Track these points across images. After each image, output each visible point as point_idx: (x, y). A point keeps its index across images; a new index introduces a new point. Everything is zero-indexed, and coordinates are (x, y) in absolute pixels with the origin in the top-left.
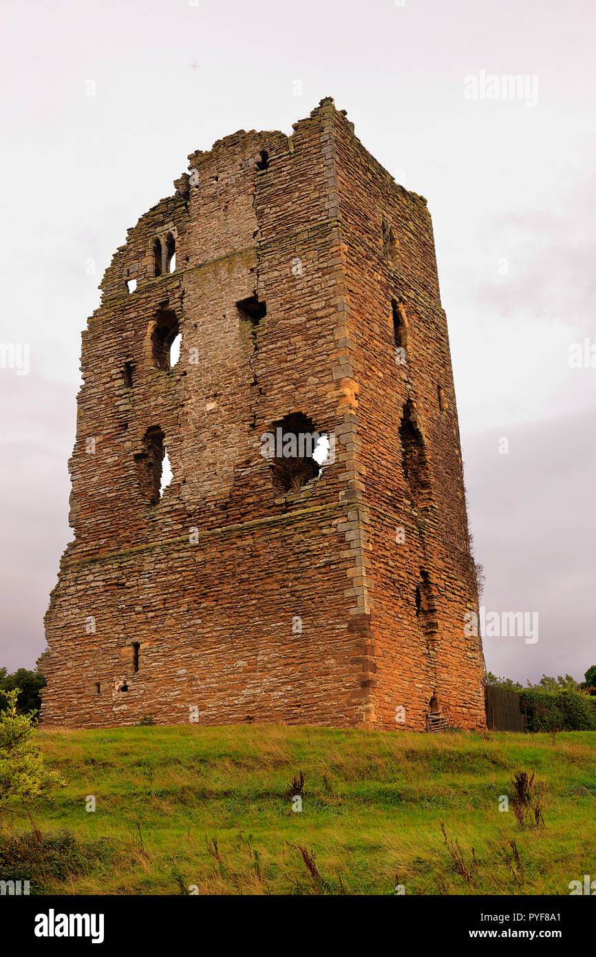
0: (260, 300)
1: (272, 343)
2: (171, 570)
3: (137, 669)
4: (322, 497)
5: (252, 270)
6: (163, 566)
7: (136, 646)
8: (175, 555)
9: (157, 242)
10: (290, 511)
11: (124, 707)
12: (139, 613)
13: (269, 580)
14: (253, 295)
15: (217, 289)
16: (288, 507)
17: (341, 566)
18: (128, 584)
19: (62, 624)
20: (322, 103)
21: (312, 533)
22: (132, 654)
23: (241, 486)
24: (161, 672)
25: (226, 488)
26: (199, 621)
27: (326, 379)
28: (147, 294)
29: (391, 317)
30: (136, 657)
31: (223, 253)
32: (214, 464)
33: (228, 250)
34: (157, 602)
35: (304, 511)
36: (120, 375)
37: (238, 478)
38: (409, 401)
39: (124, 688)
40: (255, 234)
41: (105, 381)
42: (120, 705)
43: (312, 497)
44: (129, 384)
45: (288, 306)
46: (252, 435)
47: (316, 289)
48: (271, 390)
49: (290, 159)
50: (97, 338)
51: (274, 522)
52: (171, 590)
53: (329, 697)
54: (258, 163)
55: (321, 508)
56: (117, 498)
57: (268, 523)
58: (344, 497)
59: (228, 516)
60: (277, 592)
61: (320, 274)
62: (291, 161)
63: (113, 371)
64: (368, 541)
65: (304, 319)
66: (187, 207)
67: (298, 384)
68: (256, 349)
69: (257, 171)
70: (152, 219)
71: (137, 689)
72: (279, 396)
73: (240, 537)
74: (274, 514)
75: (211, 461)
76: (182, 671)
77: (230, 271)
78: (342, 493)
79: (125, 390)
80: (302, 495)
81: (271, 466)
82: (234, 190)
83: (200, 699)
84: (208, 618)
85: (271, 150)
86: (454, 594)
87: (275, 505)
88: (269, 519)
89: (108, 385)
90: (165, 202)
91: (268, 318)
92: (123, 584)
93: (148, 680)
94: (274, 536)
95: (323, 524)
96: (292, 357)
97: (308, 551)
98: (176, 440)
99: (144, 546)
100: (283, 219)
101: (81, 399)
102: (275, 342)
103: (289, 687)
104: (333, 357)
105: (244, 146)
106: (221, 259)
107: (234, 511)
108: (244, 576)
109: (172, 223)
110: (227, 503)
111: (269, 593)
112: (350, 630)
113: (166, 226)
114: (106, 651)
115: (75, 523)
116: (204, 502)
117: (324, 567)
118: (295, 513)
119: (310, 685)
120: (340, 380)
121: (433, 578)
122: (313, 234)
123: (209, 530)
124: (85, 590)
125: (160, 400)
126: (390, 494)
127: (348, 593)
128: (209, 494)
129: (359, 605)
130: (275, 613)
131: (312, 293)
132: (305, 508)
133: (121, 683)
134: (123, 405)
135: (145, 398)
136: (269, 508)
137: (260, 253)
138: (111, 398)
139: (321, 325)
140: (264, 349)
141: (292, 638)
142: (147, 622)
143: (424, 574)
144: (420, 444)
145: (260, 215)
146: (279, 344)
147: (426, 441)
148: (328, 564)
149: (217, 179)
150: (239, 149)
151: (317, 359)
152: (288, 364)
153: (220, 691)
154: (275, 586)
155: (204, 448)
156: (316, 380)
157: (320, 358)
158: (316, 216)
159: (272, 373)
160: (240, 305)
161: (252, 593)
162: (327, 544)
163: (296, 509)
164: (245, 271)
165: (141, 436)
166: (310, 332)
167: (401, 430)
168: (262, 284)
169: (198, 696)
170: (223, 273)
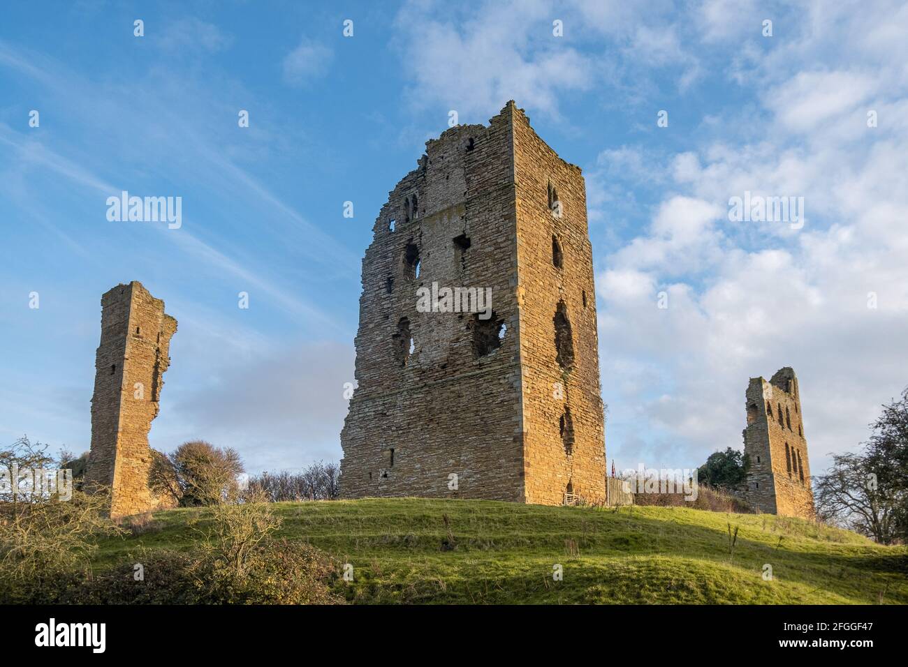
0: (467, 237)
1: (473, 264)
2: (412, 405)
3: (392, 464)
4: (500, 360)
6: (408, 403)
7: (392, 450)
8: (415, 396)
9: (407, 200)
10: (482, 369)
11: (385, 486)
12: (394, 431)
13: (468, 411)
14: (462, 233)
15: (442, 230)
16: (480, 366)
17: (510, 402)
18: (388, 414)
19: (350, 438)
20: (507, 104)
21: (494, 383)
22: (390, 456)
23: (454, 354)
24: (406, 466)
25: (445, 355)
26: (428, 436)
27: (505, 287)
28: (401, 234)
29: (551, 247)
30: (392, 458)
31: (446, 206)
32: (438, 340)
33: (448, 205)
34: (404, 424)
35: (489, 369)
36: (384, 286)
37: (452, 349)
38: (561, 300)
39: (385, 476)
40: (465, 193)
41: (376, 289)
42: (382, 485)
43: (495, 360)
44: (390, 291)
45: (484, 240)
46: (460, 322)
47: (500, 229)
49: (487, 143)
50: (371, 263)
51: (472, 376)
52: (412, 417)
53: (501, 482)
54: (468, 147)
55: (499, 367)
56: (382, 362)
57: (469, 377)
58: (513, 360)
59: (446, 373)
60: (472, 418)
61: (503, 219)
62: (488, 145)
63: (381, 283)
64: (527, 388)
65: (493, 248)
66: (425, 177)
68: (464, 268)
69: (467, 151)
70: (403, 186)
71: (393, 475)
73: (453, 385)
74: (472, 371)
75: (436, 339)
76: (418, 466)
77: (449, 218)
78: (513, 358)
79: (387, 295)
80: (489, 360)
81: (472, 342)
82: (453, 165)
83: (428, 482)
84: (433, 434)
85: (476, 137)
86: (587, 421)
87: (473, 365)
88: (470, 374)
89: (377, 292)
90: (412, 174)
91: (471, 249)
92: (385, 414)
93: (399, 471)
94: (472, 384)
95: (500, 377)
96: (486, 273)
97: (492, 393)
98: (416, 326)
99: (397, 391)
100: (483, 184)
101: (362, 301)
102: (476, 264)
103: (479, 476)
104: (509, 273)
105: (460, 136)
106: (444, 211)
107: (449, 370)
108: (455, 409)
109: (415, 188)
110: (445, 364)
111: (468, 419)
112: (514, 441)
113: (412, 190)
114: (375, 454)
115: (357, 376)
116: (432, 364)
117: (500, 403)
118: (484, 370)
119: (491, 474)
120: (513, 287)
121: (573, 411)
122: (499, 193)
123: (435, 381)
124: (364, 417)
125: (408, 301)
126: (544, 359)
127: (514, 419)
128: (435, 359)
129: (520, 426)
130: (472, 431)
131: (498, 231)
132: (490, 367)
133: (383, 473)
134: (386, 304)
135: (399, 300)
136: (470, 367)
137: (467, 206)
138: (379, 300)
139: (503, 252)
140: (469, 268)
141: (481, 446)
142: (398, 437)
143: (567, 409)
144: (568, 328)
145: (468, 181)
146: (477, 265)
147: (572, 326)
148: (502, 401)
149: (442, 157)
150: (456, 137)
151: (500, 274)
153: (439, 477)
154: (472, 414)
155: (433, 330)
156: (499, 288)
157: (502, 273)
158: (501, 181)
160: (455, 240)
161: (459, 419)
162: (502, 389)
163: (485, 368)
164: (458, 218)
165: (396, 323)
166: (496, 257)
167: (554, 319)
168: (468, 227)
169: (426, 480)
170: (445, 220)
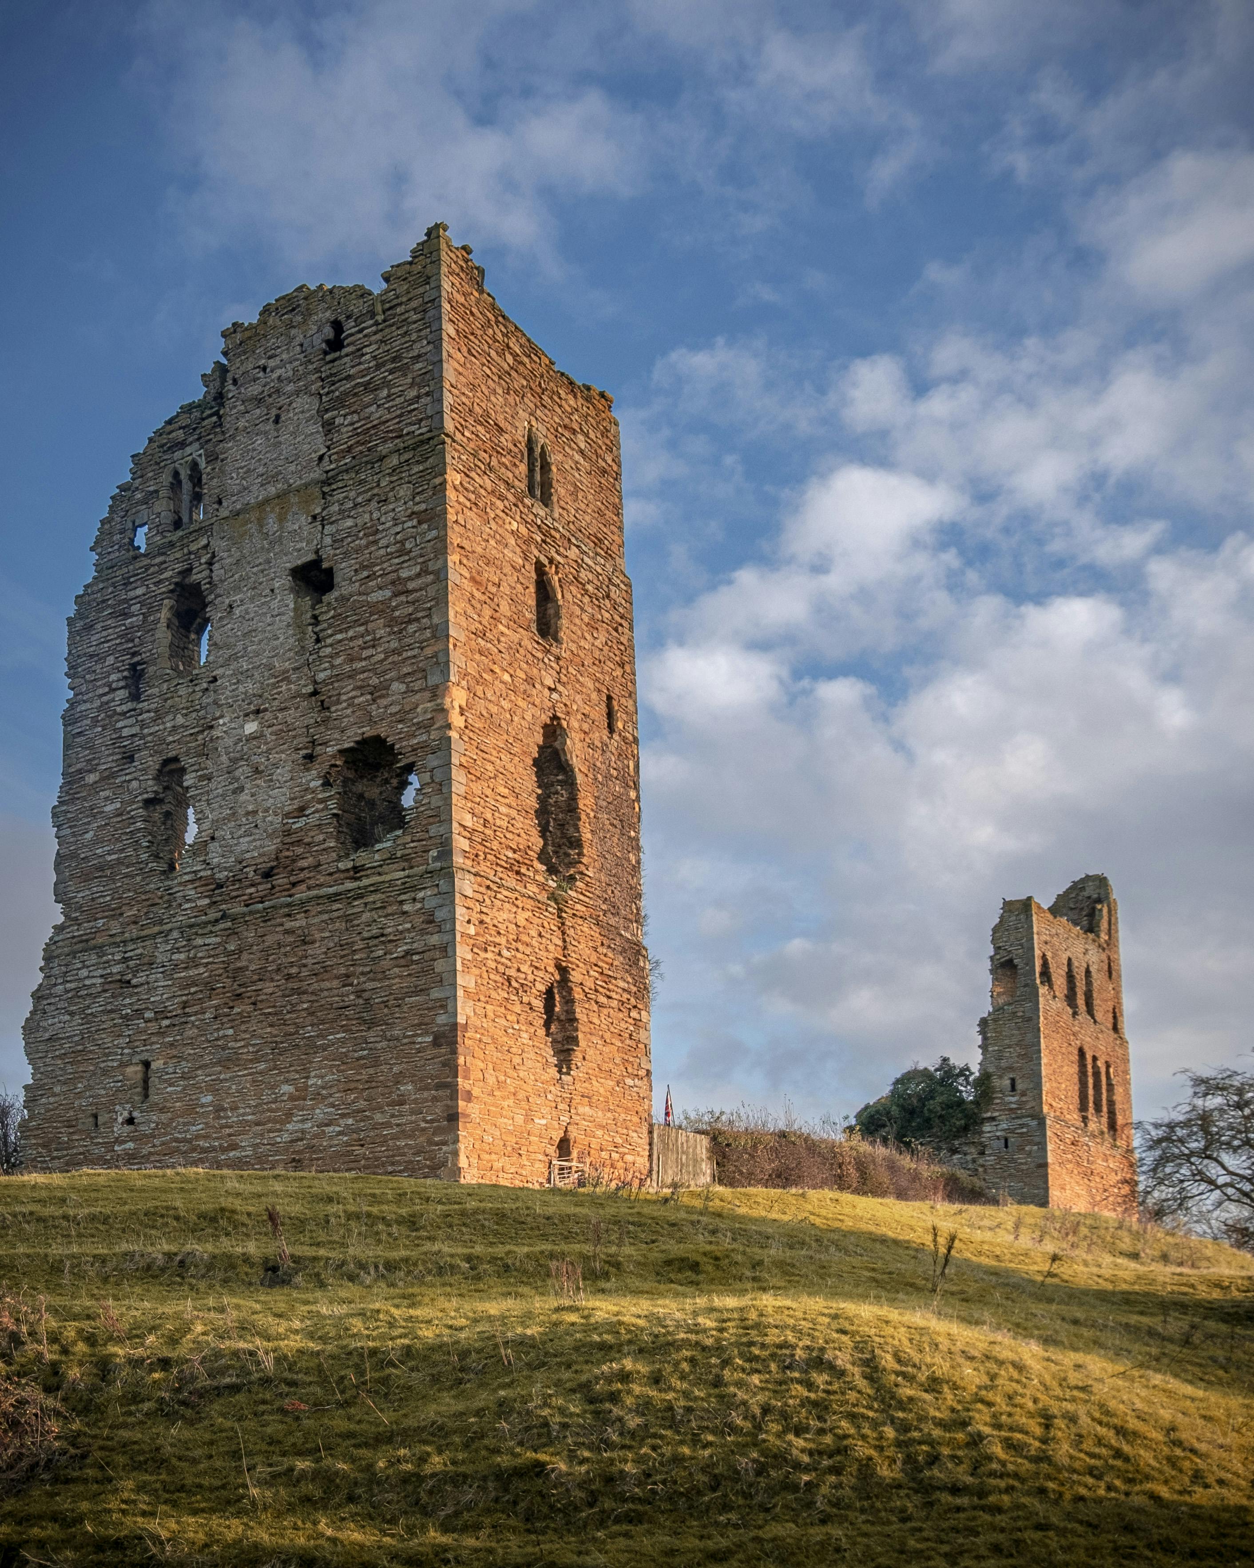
0: (325, 565)
1: (341, 632)
2: (194, 962)
3: (146, 1096)
4: (405, 858)
5: (314, 517)
6: (182, 956)
7: (146, 1065)
8: (200, 941)
9: (176, 474)
10: (359, 879)
11: (130, 1145)
12: (150, 1021)
13: (326, 976)
14: (312, 557)
15: (262, 548)
16: (357, 871)
17: (427, 956)
18: (134, 982)
19: (46, 1036)
20: (429, 233)
21: (389, 910)
22: (140, 1076)
23: (291, 844)
24: (180, 1099)
25: (271, 847)
26: (230, 1032)
27: (417, 685)
28: (161, 559)
29: (532, 589)
30: (146, 1080)
31: (272, 490)
32: (255, 812)
33: (279, 486)
34: (173, 1006)
35: (377, 879)
36: (122, 684)
37: (287, 833)
38: (555, 717)
39: (130, 1121)
40: (322, 457)
41: (101, 691)
42: (123, 1143)
43: (391, 858)
44: (136, 695)
45: (366, 573)
46: (308, 770)
47: (407, 546)
48: (338, 702)
49: (375, 333)
50: (90, 627)
51: (336, 894)
52: (193, 990)
53: (403, 1134)
54: (327, 342)
55: (403, 873)
56: (119, 862)
57: (327, 896)
58: (435, 859)
59: (273, 888)
60: (336, 992)
61: (415, 522)
62: (378, 337)
63: (113, 677)
64: (469, 922)
65: (389, 593)
66: (220, 418)
67: (377, 692)
68: (318, 641)
69: (325, 353)
70: (168, 438)
71: (147, 1121)
72: (349, 711)
73: (290, 915)
74: (336, 883)
75: (250, 808)
76: (207, 1099)
77: (282, 519)
78: (434, 853)
79: (130, 706)
80: (376, 858)
81: (335, 816)
82: (290, 388)
83: (230, 1135)
84: (243, 1027)
85: (349, 317)
87: (339, 871)
88: (331, 890)
89: (105, 699)
90: (188, 409)
91: (334, 594)
92: (128, 982)
93: (163, 1110)
94: (336, 914)
95: (403, 897)
96: (369, 652)
97: (383, 935)
98: (200, 778)
99: (156, 929)
100: (363, 434)
101: (69, 719)
102: (346, 630)
103: (350, 1121)
104: (428, 651)
105: (308, 313)
106: (269, 501)
107: (280, 880)
108: (294, 970)
109: (197, 444)
110: (271, 868)
111: (326, 993)
112: (436, 1043)
113: (188, 450)
114: (105, 1072)
115: (61, 896)
116: (240, 867)
117: (403, 957)
118: (365, 882)
119: (379, 1118)
120: (437, 686)
121: (575, 977)
122: (406, 456)
123: (248, 905)
124: (77, 990)
125: (180, 720)
126: (511, 855)
127: (435, 994)
128: (247, 856)
129: (450, 1010)
130: (334, 1020)
131: (402, 552)
132: (380, 874)
133: (126, 1114)
134: (127, 727)
135: (159, 716)
136: (331, 874)
137: (327, 488)
138: (110, 717)
139: (413, 603)
140: (329, 641)
141: (356, 1055)
142: (160, 1033)
143: (563, 971)
145: (329, 427)
146: (351, 633)
147: (580, 778)
148: (409, 953)
149: (264, 369)
150: (300, 318)
151: (405, 655)
152: (364, 663)
153: (257, 1125)
154: (335, 983)
155: (241, 789)
156: (403, 688)
157: (409, 654)
158: (410, 428)
159: (338, 677)
160: (297, 573)
161: (304, 993)
162: (408, 925)
163: (368, 876)
164: (304, 519)
165: (153, 772)
166: (397, 613)
167: (536, 762)
168: (328, 540)
169: (228, 1131)
170: (272, 524)
